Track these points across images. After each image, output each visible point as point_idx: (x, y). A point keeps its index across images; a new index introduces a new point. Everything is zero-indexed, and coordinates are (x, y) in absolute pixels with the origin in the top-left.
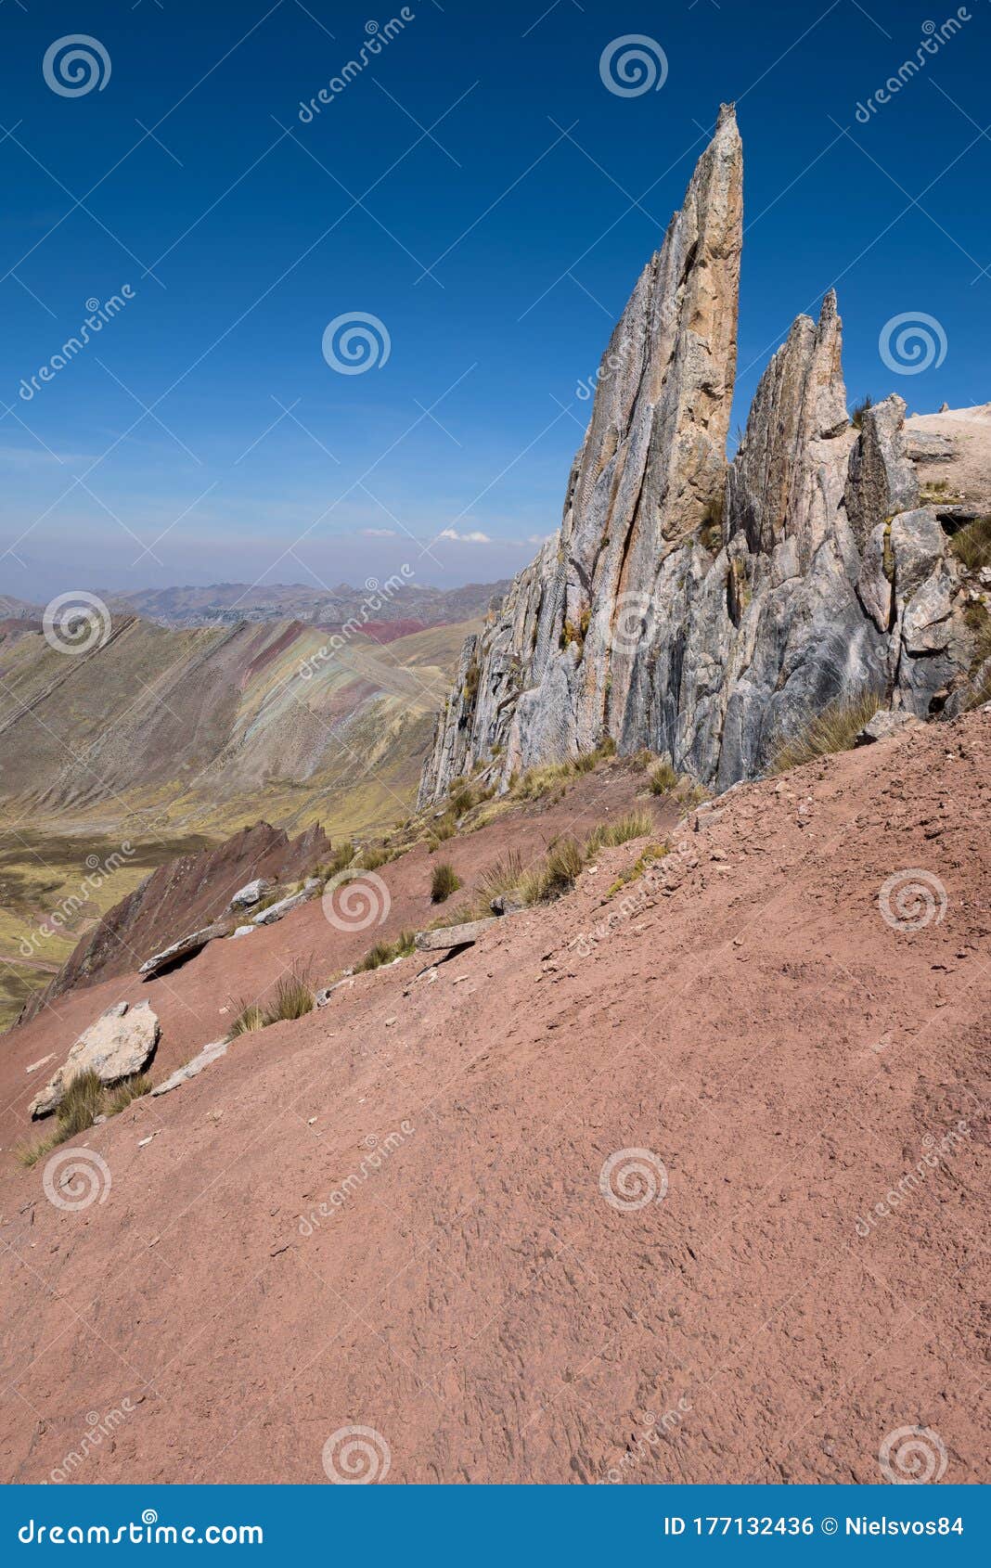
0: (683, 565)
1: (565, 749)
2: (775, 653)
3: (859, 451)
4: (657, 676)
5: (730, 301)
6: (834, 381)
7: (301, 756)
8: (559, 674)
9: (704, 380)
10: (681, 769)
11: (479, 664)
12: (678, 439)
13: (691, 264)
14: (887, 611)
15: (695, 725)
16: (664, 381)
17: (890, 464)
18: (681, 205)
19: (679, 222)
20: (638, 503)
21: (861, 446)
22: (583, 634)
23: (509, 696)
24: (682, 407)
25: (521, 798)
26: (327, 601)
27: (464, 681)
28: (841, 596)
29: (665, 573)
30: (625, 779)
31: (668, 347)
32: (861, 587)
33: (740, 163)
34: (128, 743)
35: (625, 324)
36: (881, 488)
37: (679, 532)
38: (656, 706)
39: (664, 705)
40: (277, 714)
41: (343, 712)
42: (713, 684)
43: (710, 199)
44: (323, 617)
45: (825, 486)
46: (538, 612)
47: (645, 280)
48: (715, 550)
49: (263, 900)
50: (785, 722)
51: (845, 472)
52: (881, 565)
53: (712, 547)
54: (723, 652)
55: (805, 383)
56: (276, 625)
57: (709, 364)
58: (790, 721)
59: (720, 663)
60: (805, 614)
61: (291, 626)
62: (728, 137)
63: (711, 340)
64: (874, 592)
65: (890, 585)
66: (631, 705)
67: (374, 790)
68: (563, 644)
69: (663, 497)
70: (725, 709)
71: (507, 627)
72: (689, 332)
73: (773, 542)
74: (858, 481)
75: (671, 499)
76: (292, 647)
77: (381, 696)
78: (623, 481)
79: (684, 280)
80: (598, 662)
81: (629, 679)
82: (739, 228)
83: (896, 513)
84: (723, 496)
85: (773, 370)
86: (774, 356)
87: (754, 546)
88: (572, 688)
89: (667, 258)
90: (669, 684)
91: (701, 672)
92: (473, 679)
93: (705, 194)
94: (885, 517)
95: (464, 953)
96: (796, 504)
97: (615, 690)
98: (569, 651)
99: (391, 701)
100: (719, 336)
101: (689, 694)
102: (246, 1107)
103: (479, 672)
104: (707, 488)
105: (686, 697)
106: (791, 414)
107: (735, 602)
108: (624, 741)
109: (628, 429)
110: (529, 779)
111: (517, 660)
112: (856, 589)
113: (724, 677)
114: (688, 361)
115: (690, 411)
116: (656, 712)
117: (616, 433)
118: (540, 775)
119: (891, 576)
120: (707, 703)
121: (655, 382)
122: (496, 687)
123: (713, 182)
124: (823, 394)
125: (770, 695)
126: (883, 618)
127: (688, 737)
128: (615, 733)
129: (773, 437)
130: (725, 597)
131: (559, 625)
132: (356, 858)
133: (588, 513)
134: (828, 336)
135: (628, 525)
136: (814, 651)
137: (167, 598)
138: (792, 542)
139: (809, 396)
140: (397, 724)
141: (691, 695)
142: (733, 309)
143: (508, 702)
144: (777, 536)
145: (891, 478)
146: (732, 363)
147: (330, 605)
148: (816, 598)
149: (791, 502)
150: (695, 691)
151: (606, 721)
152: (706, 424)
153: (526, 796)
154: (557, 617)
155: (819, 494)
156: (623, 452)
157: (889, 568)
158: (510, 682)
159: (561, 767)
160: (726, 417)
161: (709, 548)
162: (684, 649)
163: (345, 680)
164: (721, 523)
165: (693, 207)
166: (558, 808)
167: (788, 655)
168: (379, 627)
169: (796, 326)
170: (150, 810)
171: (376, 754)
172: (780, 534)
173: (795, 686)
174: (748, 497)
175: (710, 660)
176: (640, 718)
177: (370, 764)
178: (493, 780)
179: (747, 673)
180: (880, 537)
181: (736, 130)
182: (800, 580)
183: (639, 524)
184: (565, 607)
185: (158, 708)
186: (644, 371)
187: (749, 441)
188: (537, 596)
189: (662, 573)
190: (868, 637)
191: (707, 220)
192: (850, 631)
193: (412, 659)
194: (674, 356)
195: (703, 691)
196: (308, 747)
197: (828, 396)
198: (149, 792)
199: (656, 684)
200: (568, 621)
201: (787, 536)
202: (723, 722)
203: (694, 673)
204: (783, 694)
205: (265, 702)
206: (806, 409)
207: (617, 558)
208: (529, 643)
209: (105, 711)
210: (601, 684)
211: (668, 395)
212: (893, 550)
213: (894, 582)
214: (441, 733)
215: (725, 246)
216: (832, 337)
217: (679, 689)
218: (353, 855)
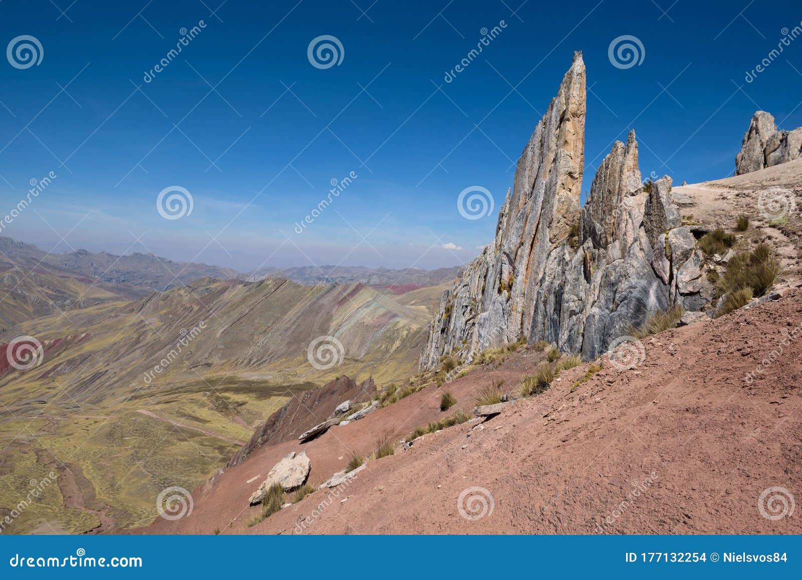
0: (560, 254)
1: (501, 341)
2: (610, 294)
3: (650, 201)
4: (548, 306)
5: (581, 135)
6: (635, 170)
7: (359, 347)
8: (498, 305)
9: (569, 171)
10: (562, 350)
11: (451, 302)
12: (557, 197)
13: (562, 119)
14: (668, 275)
15: (569, 329)
16: (550, 171)
17: (666, 207)
18: (556, 94)
19: (556, 102)
20: (537, 226)
21: (651, 199)
22: (510, 287)
23: (471, 316)
24: (559, 183)
25: (479, 364)
26: (374, 275)
27: (444, 311)
28: (644, 267)
29: (551, 258)
30: (534, 354)
31: (552, 156)
32: (654, 264)
33: (584, 76)
34: (280, 337)
35: (530, 147)
36: (662, 217)
37: (558, 240)
38: (548, 321)
39: (552, 320)
40: (349, 326)
41: (380, 326)
42: (577, 310)
43: (571, 91)
44: (372, 282)
45: (633, 218)
46: (485, 277)
47: (540, 127)
48: (575, 248)
49: (350, 410)
50: (617, 327)
51: (643, 211)
52: (664, 253)
53: (574, 247)
54: (582, 294)
55: (621, 171)
56: (350, 285)
57: (571, 163)
58: (620, 327)
59: (581, 300)
60: (626, 276)
61: (357, 286)
62: (579, 65)
63: (572, 153)
64: (661, 265)
65: (669, 263)
66: (535, 320)
67: (393, 364)
68: (500, 291)
69: (550, 223)
70: (585, 321)
71: (466, 285)
72: (562, 149)
73: (607, 243)
74: (650, 215)
75: (554, 224)
76: (357, 295)
77: (398, 319)
78: (530, 216)
79: (559, 127)
80: (518, 300)
81: (534, 308)
82: (584, 104)
83: (670, 229)
84: (579, 223)
85: (604, 166)
86: (604, 160)
87: (597, 245)
88: (505, 312)
89: (551, 118)
90: (554, 310)
91: (572, 304)
92: (449, 311)
93: (569, 89)
94: (664, 231)
95: (496, 417)
96: (618, 225)
97: (526, 313)
98: (503, 295)
99: (402, 322)
100: (576, 151)
101: (565, 315)
102: (395, 485)
103: (452, 307)
104: (571, 219)
105: (564, 316)
106: (614, 185)
107: (587, 272)
108: (531, 337)
109: (532, 193)
110: (483, 355)
111: (474, 300)
112: (652, 264)
113: (584, 306)
114: (562, 162)
115: (563, 184)
116: (548, 324)
117: (526, 195)
118: (489, 353)
119: (669, 258)
120: (575, 319)
121: (545, 172)
122: (464, 312)
123: (572, 85)
124: (630, 176)
125: (609, 315)
126: (666, 278)
127: (565, 335)
128: (527, 333)
129: (605, 195)
130: (582, 269)
131: (498, 282)
132: (397, 391)
133: (513, 231)
134: (632, 150)
135: (533, 236)
136: (632, 293)
137: (301, 271)
138: (617, 243)
139: (623, 177)
140: (405, 333)
141: (566, 315)
142: (582, 139)
143: (470, 319)
144: (609, 240)
145: (667, 213)
146: (582, 163)
147: (375, 276)
148: (631, 269)
149: (616, 225)
150: (569, 313)
151: (522, 328)
152: (570, 190)
153: (482, 363)
154: (497, 279)
155: (630, 221)
156: (530, 203)
157: (669, 254)
158: (471, 310)
159: (499, 349)
160: (580, 187)
161: (572, 247)
162: (562, 293)
163: (382, 311)
164: (578, 235)
165: (563, 95)
166: (500, 368)
167: (618, 296)
168: (398, 287)
169: (615, 145)
170: (288, 369)
171: (395, 347)
172: (610, 239)
173: (622, 310)
174: (593, 223)
175: (576, 298)
176: (540, 326)
177: (392, 351)
178: (464, 356)
179: (596, 304)
180: (663, 240)
181: (583, 62)
182: (622, 260)
183: (538, 235)
184: (501, 274)
185: (295, 322)
186: (539, 167)
187: (592, 198)
188: (484, 270)
189: (550, 258)
190: (659, 286)
191: (570, 100)
192: (650, 284)
193: (413, 302)
194: (554, 160)
195: (573, 313)
196: (362, 343)
197: (633, 177)
198: (288, 361)
199: (548, 310)
200: (502, 281)
201: (614, 240)
202: (584, 327)
203: (567, 305)
204: (616, 313)
205: (344, 321)
206: (622, 182)
207: (527, 251)
208: (480, 292)
209: (271, 322)
210: (520, 309)
211: (552, 177)
212: (670, 246)
213: (671, 261)
214: (431, 336)
215: (578, 112)
216: (633, 150)
217: (560, 312)
218: (396, 389)
